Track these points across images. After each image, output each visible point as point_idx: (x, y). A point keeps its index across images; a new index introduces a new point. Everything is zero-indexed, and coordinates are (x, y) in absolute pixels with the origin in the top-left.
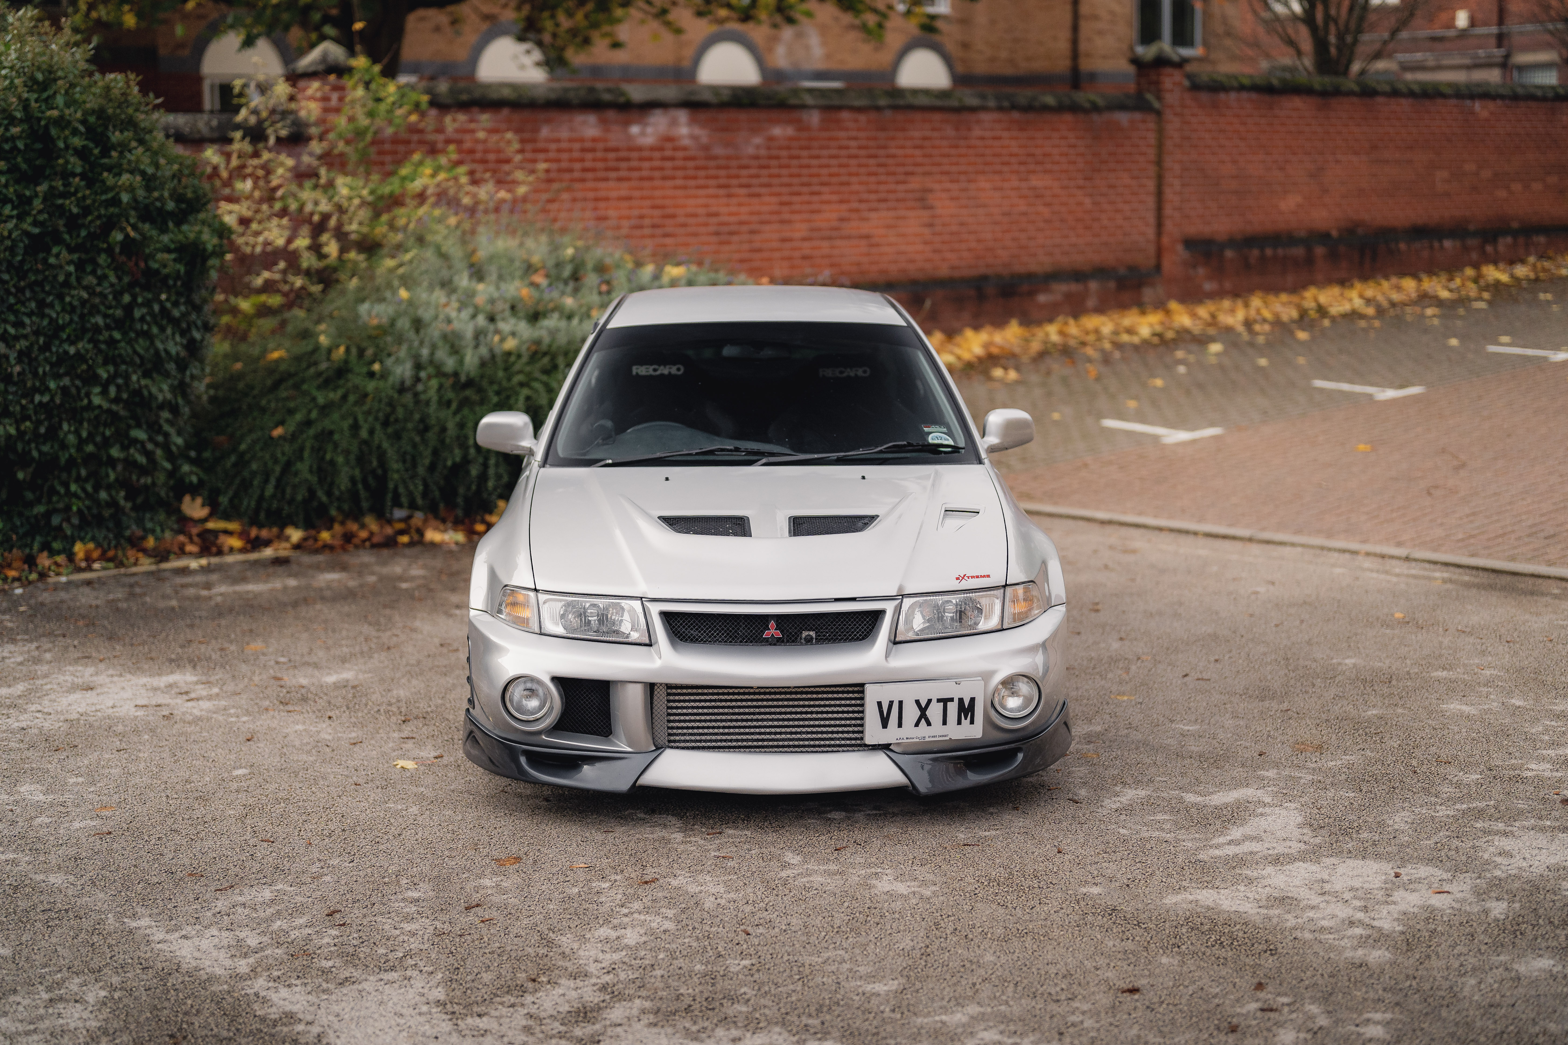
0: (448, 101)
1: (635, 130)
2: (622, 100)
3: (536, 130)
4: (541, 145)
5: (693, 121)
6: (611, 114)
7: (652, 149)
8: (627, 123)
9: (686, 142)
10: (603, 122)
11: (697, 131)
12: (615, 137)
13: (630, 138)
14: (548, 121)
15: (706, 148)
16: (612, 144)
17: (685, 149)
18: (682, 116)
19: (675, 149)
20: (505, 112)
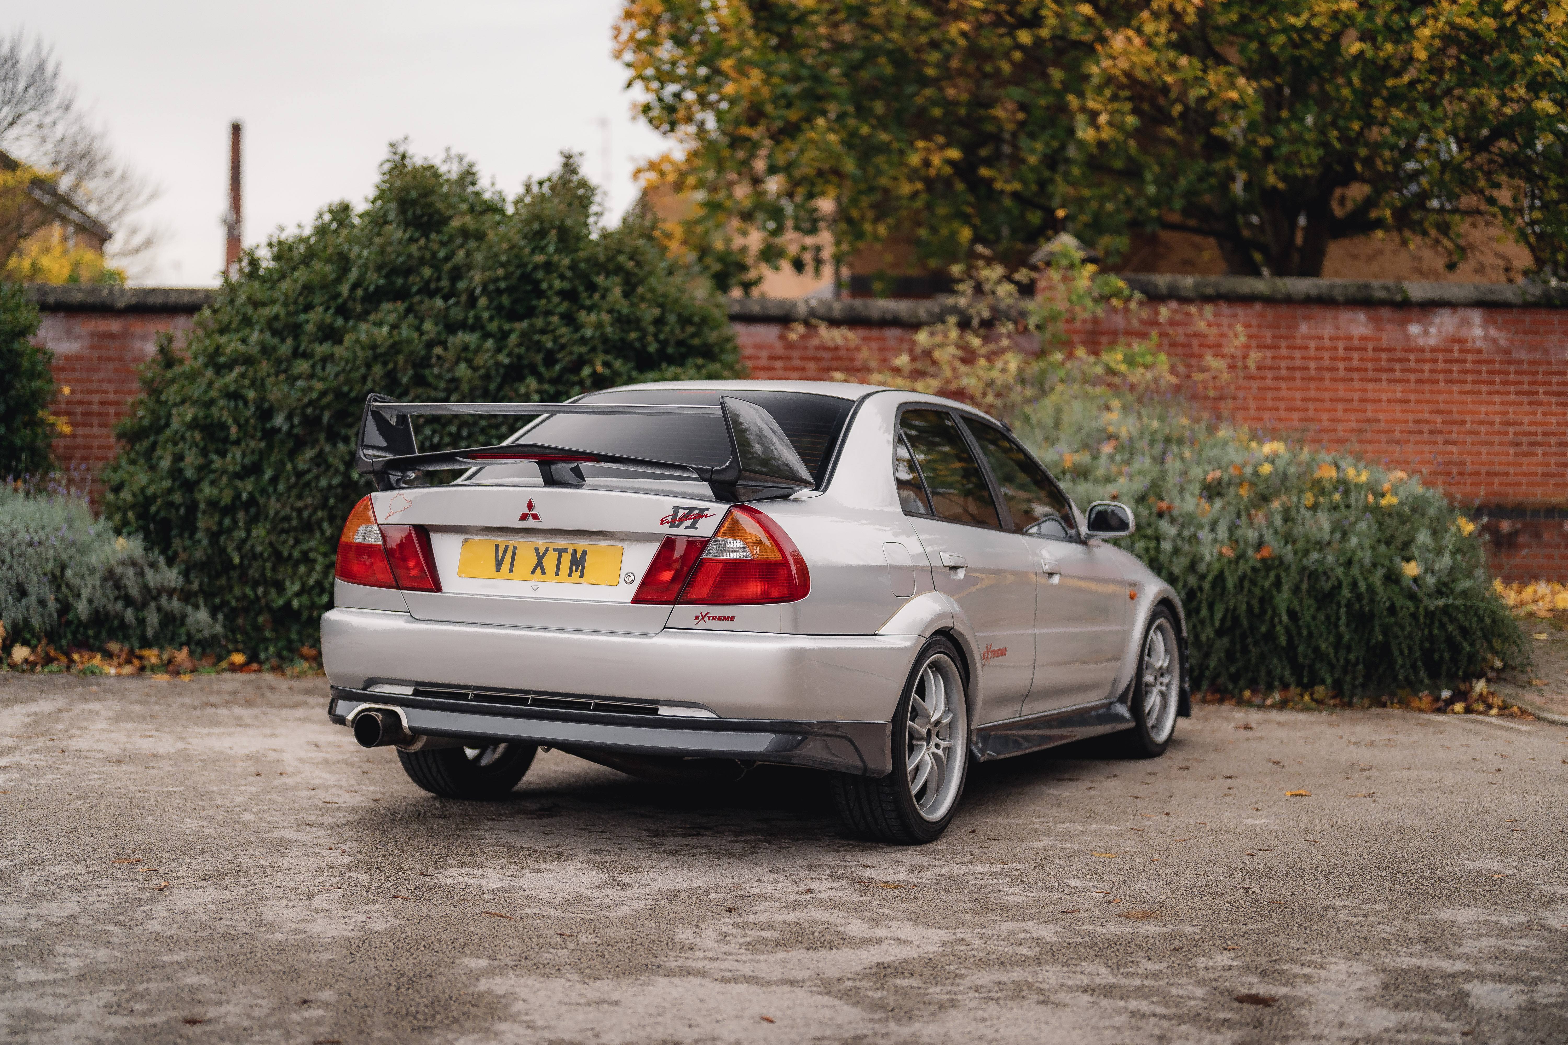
0: (1191, 294)
1: (1414, 329)
2: (1398, 298)
3: (1295, 327)
4: (1298, 341)
5: (1486, 323)
6: (1385, 313)
7: (1434, 350)
8: (1405, 323)
9: (1479, 344)
10: (1377, 322)
11: (1493, 332)
12: (1390, 335)
13: (1407, 337)
14: (1306, 318)
15: (1508, 351)
16: (1385, 344)
17: (1480, 351)
18: (1476, 316)
19: (1467, 351)
20: (1258, 307)
